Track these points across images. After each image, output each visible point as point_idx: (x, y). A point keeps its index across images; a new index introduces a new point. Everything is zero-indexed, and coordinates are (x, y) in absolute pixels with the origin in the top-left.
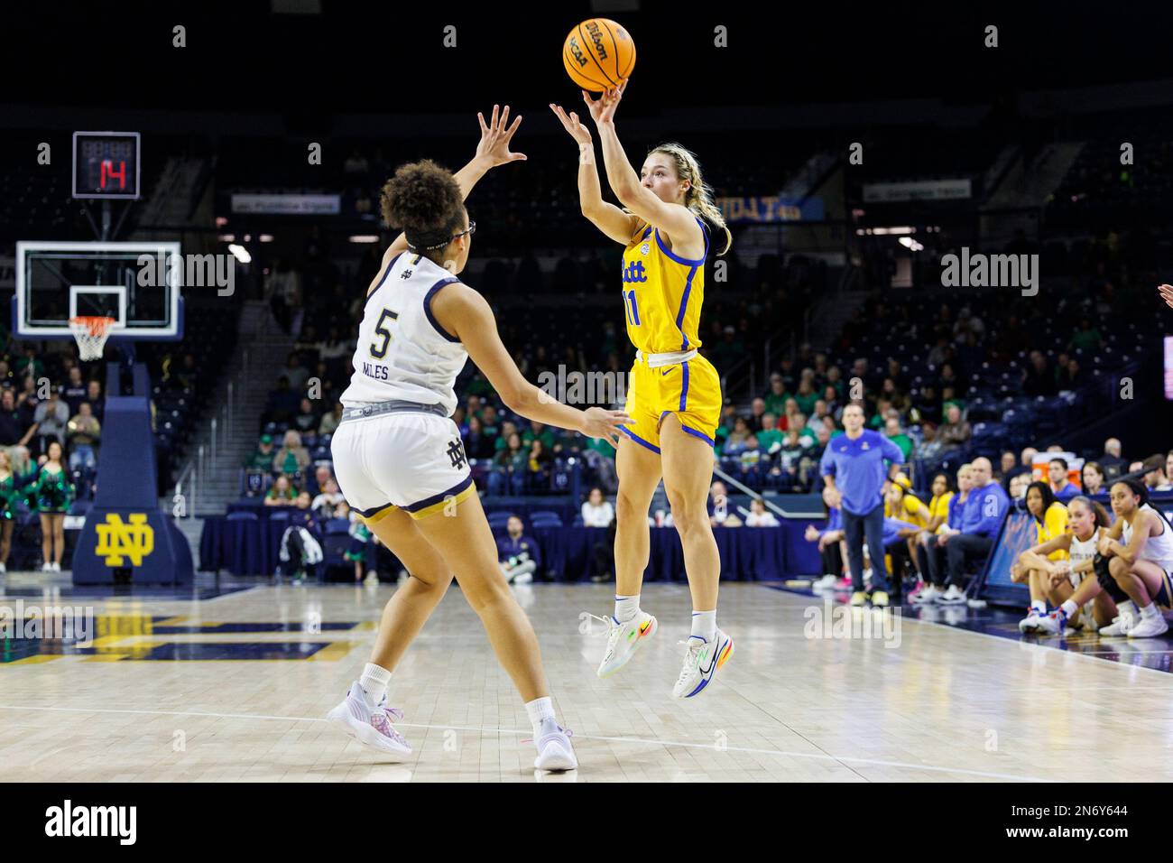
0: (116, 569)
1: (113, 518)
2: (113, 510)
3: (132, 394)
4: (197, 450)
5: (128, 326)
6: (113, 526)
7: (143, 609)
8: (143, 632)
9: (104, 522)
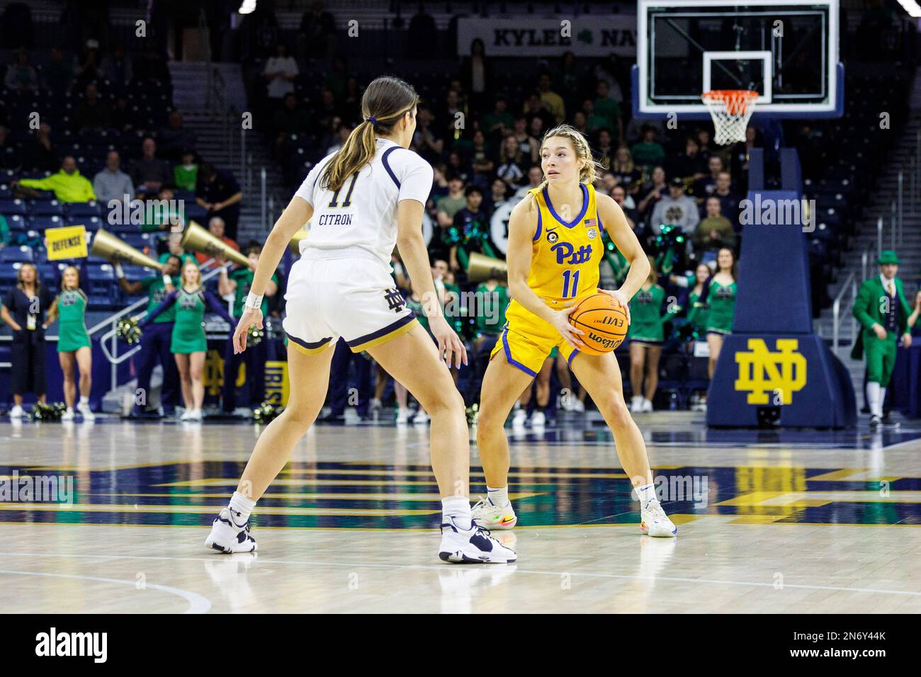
0: (760, 408)
1: (757, 344)
2: (756, 334)
3: (779, 187)
4: (860, 257)
5: (775, 101)
6: (756, 353)
7: (793, 459)
8: (794, 489)
9: (745, 349)
